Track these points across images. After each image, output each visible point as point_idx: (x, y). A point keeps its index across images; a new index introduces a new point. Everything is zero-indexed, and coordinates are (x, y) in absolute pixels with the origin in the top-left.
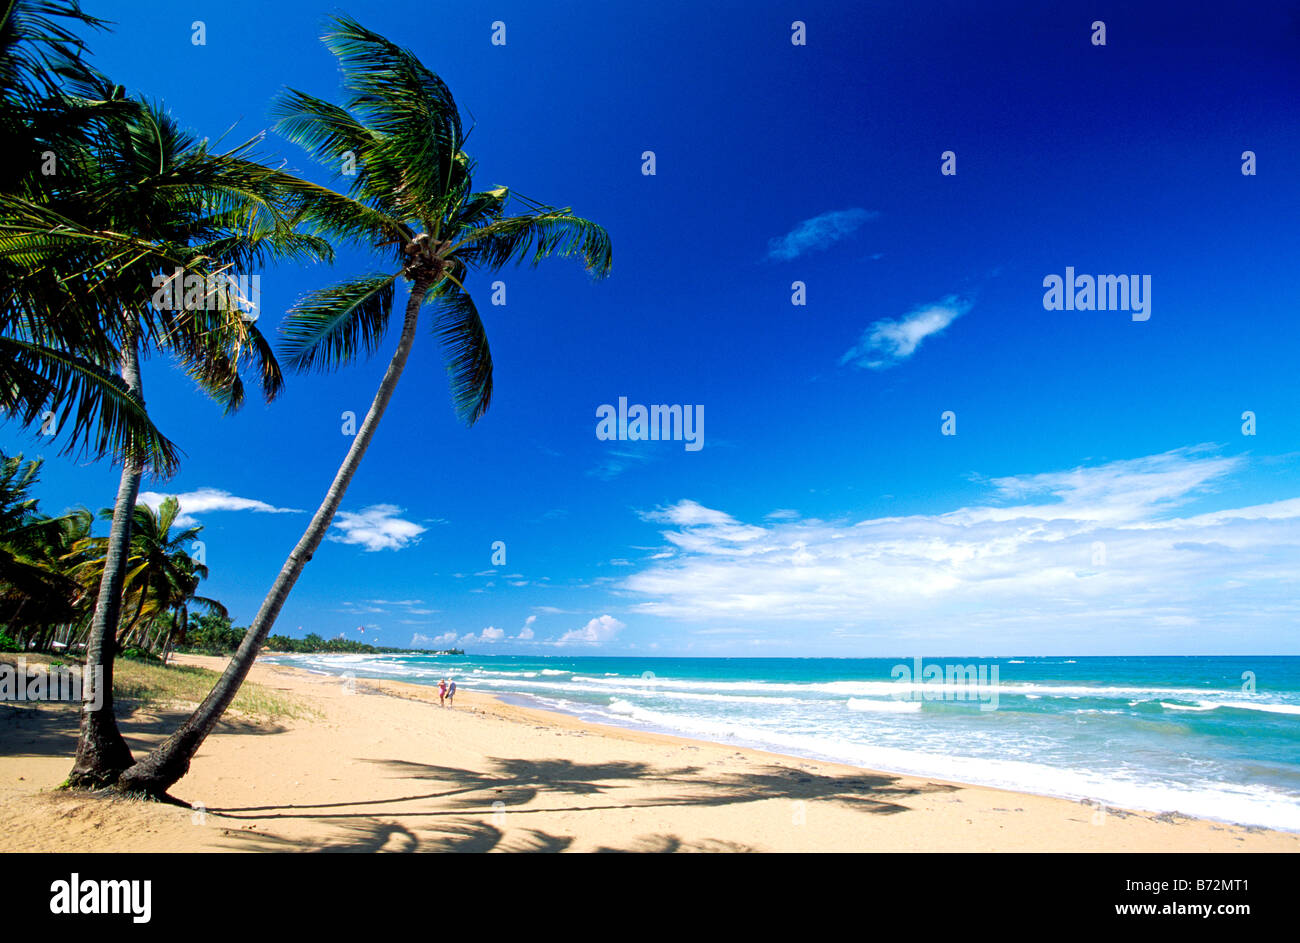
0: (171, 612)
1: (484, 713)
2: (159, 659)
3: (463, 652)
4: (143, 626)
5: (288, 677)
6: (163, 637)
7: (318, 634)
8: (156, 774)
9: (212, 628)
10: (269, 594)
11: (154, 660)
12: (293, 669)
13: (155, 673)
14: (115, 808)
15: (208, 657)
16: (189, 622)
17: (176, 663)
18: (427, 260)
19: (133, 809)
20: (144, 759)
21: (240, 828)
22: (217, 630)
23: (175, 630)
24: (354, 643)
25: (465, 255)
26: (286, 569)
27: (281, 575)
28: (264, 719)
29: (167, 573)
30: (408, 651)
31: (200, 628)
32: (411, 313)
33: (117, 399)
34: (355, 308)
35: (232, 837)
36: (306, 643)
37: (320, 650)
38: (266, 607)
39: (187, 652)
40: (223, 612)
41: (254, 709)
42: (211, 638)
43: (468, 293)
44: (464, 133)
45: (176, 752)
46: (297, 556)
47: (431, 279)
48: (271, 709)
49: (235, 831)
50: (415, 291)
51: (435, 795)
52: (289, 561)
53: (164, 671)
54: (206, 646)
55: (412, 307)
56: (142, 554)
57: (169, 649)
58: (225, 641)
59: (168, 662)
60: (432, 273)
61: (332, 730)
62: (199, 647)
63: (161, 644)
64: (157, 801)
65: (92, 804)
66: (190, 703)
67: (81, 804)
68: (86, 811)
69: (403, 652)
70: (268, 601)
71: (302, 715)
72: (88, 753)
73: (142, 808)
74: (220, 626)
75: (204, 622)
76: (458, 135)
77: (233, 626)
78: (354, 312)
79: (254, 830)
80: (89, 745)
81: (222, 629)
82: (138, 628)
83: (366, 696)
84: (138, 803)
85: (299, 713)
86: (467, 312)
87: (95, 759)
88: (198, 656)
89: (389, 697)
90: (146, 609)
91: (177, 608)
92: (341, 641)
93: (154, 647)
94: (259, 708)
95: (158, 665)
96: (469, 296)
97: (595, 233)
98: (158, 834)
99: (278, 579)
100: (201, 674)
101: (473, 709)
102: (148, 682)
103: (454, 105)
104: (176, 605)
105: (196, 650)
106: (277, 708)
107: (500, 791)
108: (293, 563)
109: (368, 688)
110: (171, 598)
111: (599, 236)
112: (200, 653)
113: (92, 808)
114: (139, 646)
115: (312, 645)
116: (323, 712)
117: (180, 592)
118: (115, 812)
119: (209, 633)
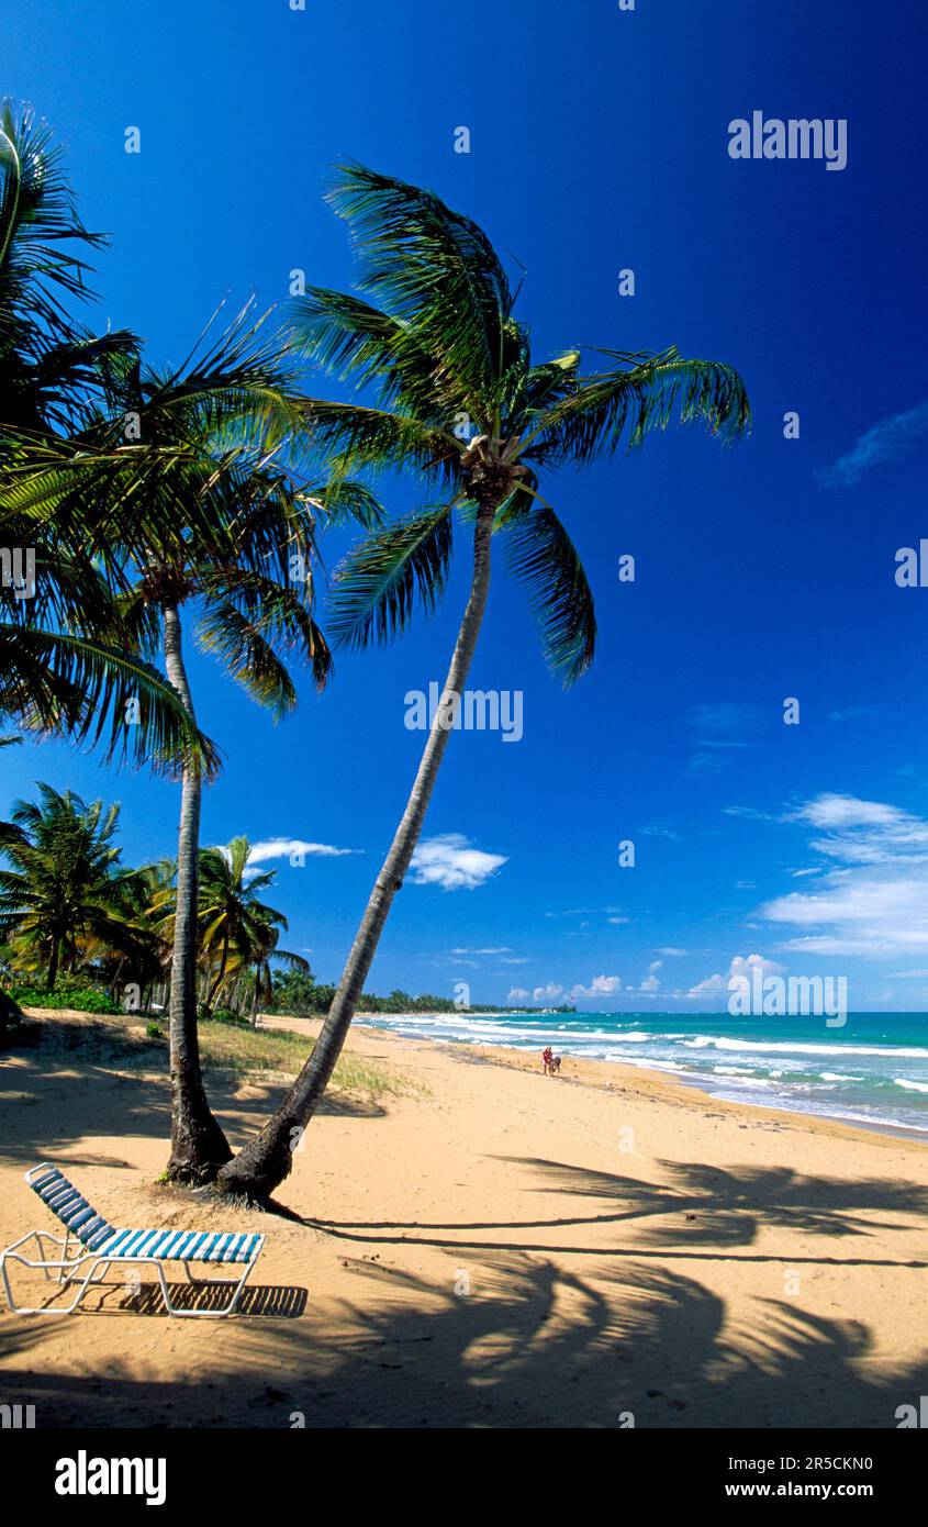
0: (254, 969)
1: (624, 1090)
2: (248, 1022)
3: (574, 1009)
4: (230, 985)
5: (378, 1041)
6: (250, 999)
7: (403, 991)
8: (256, 1173)
9: (296, 987)
10: (358, 936)
11: (244, 1024)
12: (382, 1033)
13: (245, 1038)
14: (217, 1216)
15: (294, 1019)
16: (273, 980)
17: (265, 1026)
18: (490, 468)
19: (236, 1219)
20: (242, 1154)
21: (360, 1258)
22: (300, 989)
23: (260, 990)
24: (445, 1001)
25: (538, 456)
26: (373, 901)
27: (368, 910)
28: (365, 1096)
29: (245, 925)
30: (509, 1010)
31: (284, 986)
32: (481, 544)
33: (153, 692)
34: (408, 559)
35: (352, 1271)
36: (393, 1001)
37: (408, 1010)
38: (355, 953)
39: (274, 1014)
40: (305, 965)
41: (352, 1083)
42: (295, 998)
43: (549, 506)
44: (512, 291)
45: (275, 1144)
46: (385, 884)
47: (499, 494)
48: (370, 1083)
49: (357, 1262)
50: (480, 514)
51: (600, 1219)
52: (375, 891)
53: (254, 1036)
54: (292, 1007)
55: (481, 535)
56: (219, 904)
57: (257, 1011)
58: (310, 1002)
59: (257, 1025)
60: (500, 484)
61: (442, 1113)
62: (285, 1008)
63: (248, 1005)
64: (261, 1210)
65: (192, 1210)
66: (285, 1074)
67: (181, 1208)
68: (186, 1218)
69: (502, 1010)
70: (357, 945)
71: (405, 1091)
72: (183, 1140)
73: (246, 1219)
74: (303, 984)
75: (287, 980)
76: (505, 296)
77: (316, 984)
78: (407, 565)
79: (378, 1261)
80: (183, 1131)
81: (306, 987)
82: (226, 989)
83: (470, 1065)
84: (240, 1212)
85: (401, 1089)
86: (550, 534)
87: (191, 1148)
88: (285, 1018)
89: (498, 1068)
90: (229, 967)
91: (259, 964)
92: (430, 998)
93: (243, 1008)
94: (357, 1082)
95: (247, 1029)
96: (551, 510)
97: (718, 377)
98: (267, 1259)
99: (366, 916)
100: (291, 1039)
101: (608, 1084)
102: (240, 1048)
103: (495, 256)
104: (258, 960)
105: (282, 1011)
106: (377, 1081)
107: (693, 1218)
108: (380, 893)
109: (471, 1055)
110: (252, 955)
111: (723, 378)
112: (287, 1014)
113: (192, 1215)
114: (228, 1007)
115: (399, 1004)
116: (427, 1087)
117: (260, 947)
118: (218, 1222)
119: (293, 992)
